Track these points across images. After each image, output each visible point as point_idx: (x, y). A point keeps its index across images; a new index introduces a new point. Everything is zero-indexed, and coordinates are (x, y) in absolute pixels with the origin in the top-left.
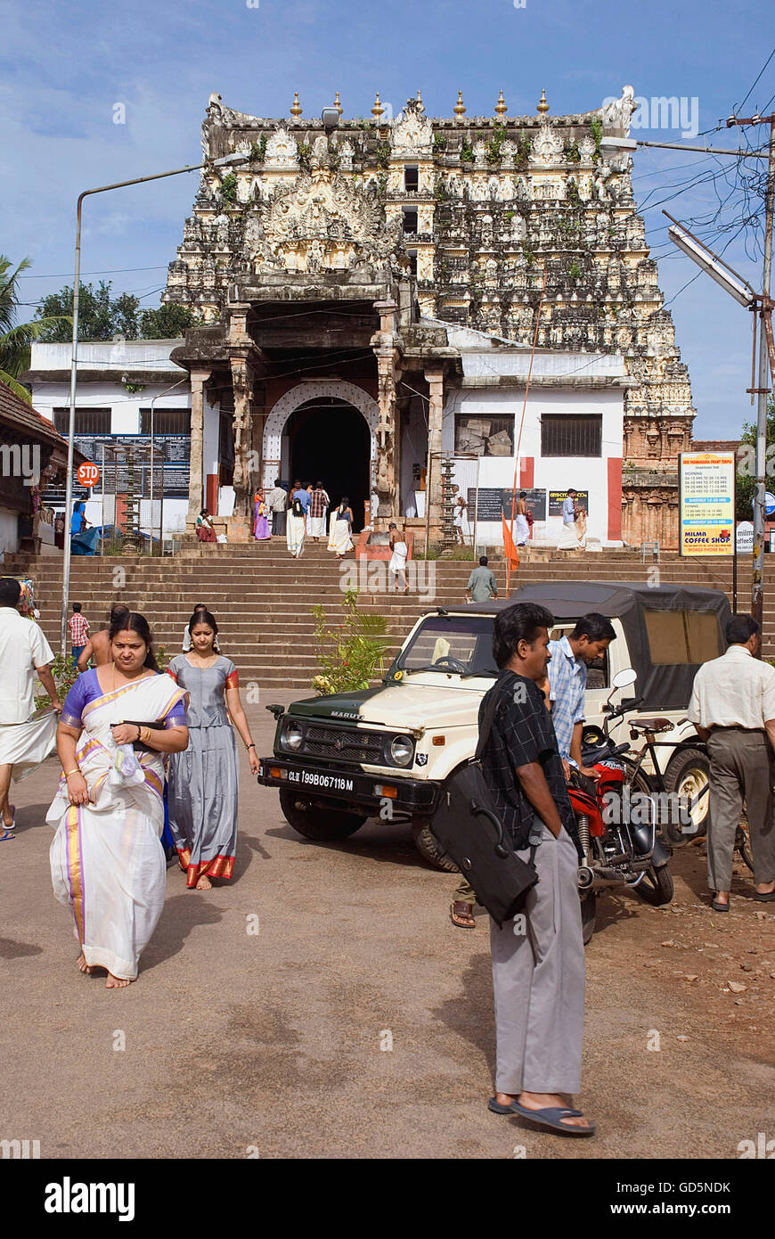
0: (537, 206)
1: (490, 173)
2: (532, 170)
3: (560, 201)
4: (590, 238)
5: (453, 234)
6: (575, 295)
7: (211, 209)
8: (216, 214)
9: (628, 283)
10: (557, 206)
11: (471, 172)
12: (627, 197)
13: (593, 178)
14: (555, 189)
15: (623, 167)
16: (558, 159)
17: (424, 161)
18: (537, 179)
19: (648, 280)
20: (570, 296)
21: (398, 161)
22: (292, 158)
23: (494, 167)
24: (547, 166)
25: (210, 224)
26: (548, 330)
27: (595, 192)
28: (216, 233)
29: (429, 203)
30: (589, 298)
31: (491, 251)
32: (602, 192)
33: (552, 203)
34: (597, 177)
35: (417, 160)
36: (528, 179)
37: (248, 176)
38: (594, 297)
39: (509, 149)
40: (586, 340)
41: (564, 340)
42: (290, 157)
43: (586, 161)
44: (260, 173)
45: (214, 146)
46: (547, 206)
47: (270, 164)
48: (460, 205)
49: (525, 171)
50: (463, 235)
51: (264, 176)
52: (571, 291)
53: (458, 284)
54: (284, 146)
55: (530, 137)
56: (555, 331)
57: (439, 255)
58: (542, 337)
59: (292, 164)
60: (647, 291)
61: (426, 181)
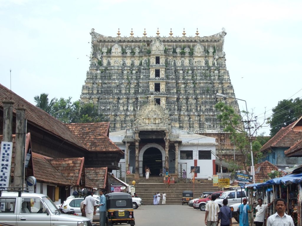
0: (196, 68)
1: (182, 57)
2: (195, 57)
3: (203, 67)
4: (212, 78)
5: (171, 77)
6: (208, 96)
7: (95, 69)
8: (97, 70)
9: (224, 92)
10: (202, 68)
11: (176, 57)
12: (223, 65)
13: (213, 59)
14: (202, 62)
15: (222, 56)
16: (202, 53)
17: (161, 55)
18: (196, 59)
19: (230, 91)
20: (207, 96)
21: (154, 55)
22: (120, 52)
23: (183, 55)
24: (199, 55)
25: (95, 73)
26: (200, 107)
27: (214, 64)
28: (97, 76)
29: (163, 68)
30: (213, 97)
31: (182, 82)
32: (216, 64)
33: (201, 67)
34: (214, 59)
35: (159, 55)
36: (193, 59)
37: (106, 58)
38: (214, 96)
39: (187, 50)
40: (212, 110)
41: (205, 110)
42: (119, 52)
43: (211, 54)
44: (110, 57)
45: (95, 48)
46: (199, 68)
47: (113, 54)
48: (173, 68)
49: (193, 57)
50: (174, 77)
51: (111, 58)
52: (207, 95)
53: (173, 92)
54: (117, 49)
55: (194, 46)
56: (202, 107)
57: (167, 83)
58: (199, 109)
59: (120, 54)
60: (230, 95)
61: (162, 61)
